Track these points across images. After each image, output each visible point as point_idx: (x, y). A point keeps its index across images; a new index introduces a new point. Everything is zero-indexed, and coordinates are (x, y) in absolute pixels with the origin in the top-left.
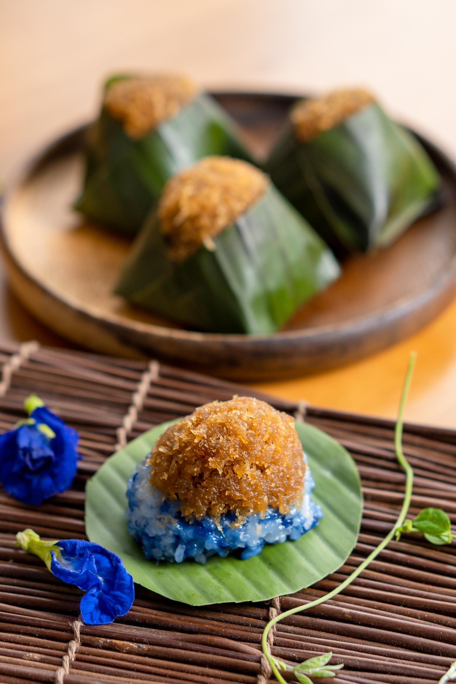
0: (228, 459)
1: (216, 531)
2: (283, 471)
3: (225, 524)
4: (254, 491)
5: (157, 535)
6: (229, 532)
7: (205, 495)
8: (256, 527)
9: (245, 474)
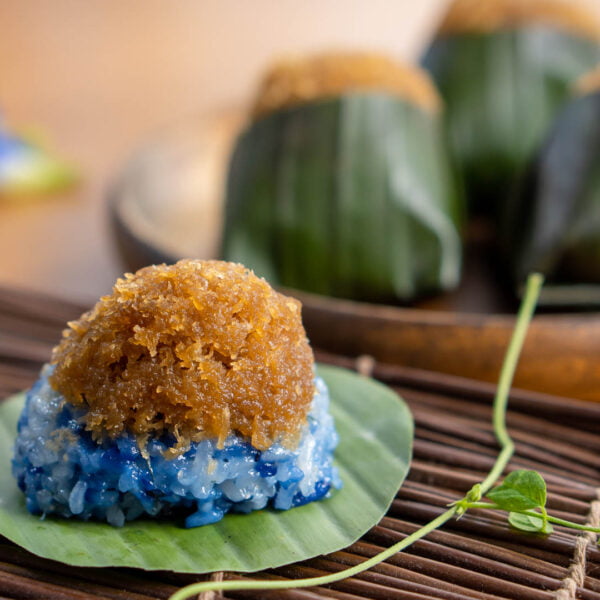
0: (167, 331)
1: (138, 459)
2: (262, 372)
3: (154, 450)
4: (206, 393)
5: (45, 465)
6: (160, 465)
7: (124, 391)
8: (207, 462)
9: (194, 362)
